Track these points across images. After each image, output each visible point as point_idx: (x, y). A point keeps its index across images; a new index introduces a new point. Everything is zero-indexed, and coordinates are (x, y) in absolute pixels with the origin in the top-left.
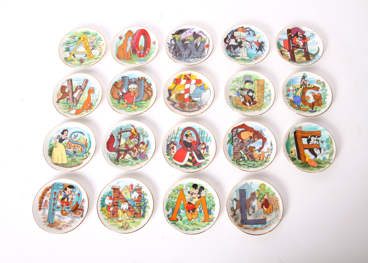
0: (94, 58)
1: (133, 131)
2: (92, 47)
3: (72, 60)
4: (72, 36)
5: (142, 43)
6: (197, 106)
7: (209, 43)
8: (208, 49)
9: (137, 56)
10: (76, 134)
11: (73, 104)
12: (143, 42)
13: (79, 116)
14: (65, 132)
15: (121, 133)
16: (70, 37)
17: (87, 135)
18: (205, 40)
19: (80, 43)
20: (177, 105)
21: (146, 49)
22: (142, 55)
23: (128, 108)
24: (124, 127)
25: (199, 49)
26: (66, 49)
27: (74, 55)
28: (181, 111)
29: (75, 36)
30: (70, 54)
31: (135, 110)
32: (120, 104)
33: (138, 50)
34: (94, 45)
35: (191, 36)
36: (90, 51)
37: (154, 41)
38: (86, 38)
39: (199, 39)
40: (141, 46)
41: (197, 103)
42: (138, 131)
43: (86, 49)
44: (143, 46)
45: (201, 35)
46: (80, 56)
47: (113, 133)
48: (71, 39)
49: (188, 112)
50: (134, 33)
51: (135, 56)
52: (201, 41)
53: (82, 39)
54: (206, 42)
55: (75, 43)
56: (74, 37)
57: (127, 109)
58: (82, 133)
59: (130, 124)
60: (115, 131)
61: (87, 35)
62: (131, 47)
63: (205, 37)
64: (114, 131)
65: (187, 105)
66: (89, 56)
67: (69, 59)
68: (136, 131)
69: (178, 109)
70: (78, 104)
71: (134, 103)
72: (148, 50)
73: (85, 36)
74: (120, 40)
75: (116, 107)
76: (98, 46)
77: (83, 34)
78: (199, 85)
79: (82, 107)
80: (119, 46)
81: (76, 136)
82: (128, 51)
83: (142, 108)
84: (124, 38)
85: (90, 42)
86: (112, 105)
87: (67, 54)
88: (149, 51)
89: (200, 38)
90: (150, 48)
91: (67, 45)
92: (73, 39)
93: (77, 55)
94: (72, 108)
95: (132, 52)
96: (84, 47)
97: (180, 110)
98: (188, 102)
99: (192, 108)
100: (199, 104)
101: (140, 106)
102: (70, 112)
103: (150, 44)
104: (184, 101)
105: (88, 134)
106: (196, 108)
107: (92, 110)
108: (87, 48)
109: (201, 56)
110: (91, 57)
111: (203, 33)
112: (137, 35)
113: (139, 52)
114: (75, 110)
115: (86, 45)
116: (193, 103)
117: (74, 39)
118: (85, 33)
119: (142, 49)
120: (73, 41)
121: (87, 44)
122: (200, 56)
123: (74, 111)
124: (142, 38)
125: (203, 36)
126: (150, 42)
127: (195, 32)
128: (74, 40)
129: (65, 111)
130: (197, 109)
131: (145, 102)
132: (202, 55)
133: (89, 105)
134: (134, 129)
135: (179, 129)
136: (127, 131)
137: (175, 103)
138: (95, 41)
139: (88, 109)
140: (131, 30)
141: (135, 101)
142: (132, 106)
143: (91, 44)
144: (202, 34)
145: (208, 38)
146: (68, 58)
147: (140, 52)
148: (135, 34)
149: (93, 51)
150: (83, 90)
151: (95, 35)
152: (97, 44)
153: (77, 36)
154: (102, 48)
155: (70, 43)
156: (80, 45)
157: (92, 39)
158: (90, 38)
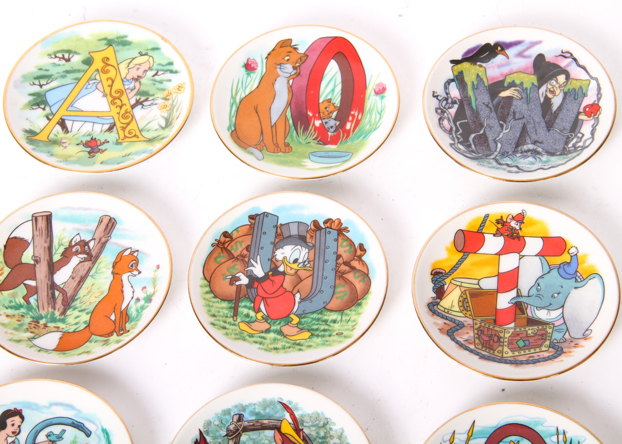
0: (141, 138)
1: (287, 429)
2: (136, 94)
3: (55, 142)
4: (59, 52)
5: (333, 91)
6: (548, 343)
7: (599, 99)
8: (592, 122)
9: (310, 139)
10: (57, 430)
11: (50, 309)
12: (335, 86)
13: (73, 357)
14: (9, 421)
15: (240, 435)
16: (49, 55)
17: (101, 435)
18: (581, 88)
19: (90, 79)
20: (466, 335)
21: (350, 114)
22: (330, 134)
23: (272, 335)
24: (251, 408)
25: (557, 121)
26: (31, 98)
27: (62, 123)
28: (482, 357)
29: (69, 52)
30: (49, 120)
31: (299, 344)
32: (239, 320)
33: (314, 116)
34: (143, 88)
35: (527, 68)
36: (126, 112)
37: (378, 82)
38: (112, 61)
39: (557, 81)
40: (329, 101)
41: (550, 331)
42: (306, 431)
43: (113, 103)
44: (337, 101)
45: (568, 69)
46: (87, 128)
47: (207, 433)
48: (56, 61)
49: (511, 363)
50: (302, 50)
51: (302, 139)
52: (566, 90)
53: (98, 64)
54: (585, 95)
55: (70, 78)
56: (66, 56)
57: (268, 341)
58: (79, 426)
59: (277, 399)
60: (217, 423)
61: (117, 48)
62: (289, 104)
63: (584, 76)
64: (209, 423)
65: (507, 335)
66: (124, 129)
67: (42, 137)
68: (298, 430)
69: (471, 351)
70: (68, 313)
71: (296, 320)
72: (353, 116)
73: (109, 52)
74: (248, 75)
75: (224, 331)
76: (160, 95)
77: (102, 45)
78: (556, 260)
79: (85, 322)
80: (243, 96)
81: (53, 438)
82: (275, 117)
83: (328, 338)
84: (261, 69)
85: (129, 77)
86: (207, 320)
87: (37, 119)
88: (358, 122)
89: (562, 78)
90: (361, 110)
91: (37, 82)
92: (63, 62)
93: (77, 125)
94: (45, 326)
95: (291, 121)
96: (105, 95)
97: (477, 354)
98: (512, 325)
99: (529, 349)
100: (557, 336)
101: (317, 330)
102: (36, 342)
103: (364, 93)
104: (495, 321)
105: (106, 432)
106: (543, 348)
107: (125, 338)
108: (115, 98)
109: (564, 149)
110: (130, 133)
111: (575, 60)
112: (313, 57)
113: (318, 123)
114: (58, 335)
115: (111, 86)
116: (530, 330)
117: (68, 60)
118: (110, 43)
119: (332, 112)
120: (61, 69)
121: (118, 85)
122: (562, 146)
123: (51, 340)
124: (333, 69)
125: (575, 71)
126: (364, 87)
127: (541, 57)
128: (68, 66)
129: (16, 338)
130: (546, 355)
131: (339, 318)
132: (570, 145)
133: (113, 317)
134: (291, 421)
135: (476, 429)
136: (264, 428)
137: (460, 326)
138: (150, 74)
139: (110, 334)
140: (290, 40)
141: (300, 312)
142: (286, 330)
143: (132, 85)
144: (569, 65)
145: (596, 80)
146: (38, 132)
147: (322, 124)
148: (306, 55)
149: (138, 112)
150: (92, 258)
151: (150, 53)
152: (154, 84)
153: (78, 51)
154: (174, 103)
155: (49, 77)
156: (89, 86)
157: (138, 66)
158: (131, 62)
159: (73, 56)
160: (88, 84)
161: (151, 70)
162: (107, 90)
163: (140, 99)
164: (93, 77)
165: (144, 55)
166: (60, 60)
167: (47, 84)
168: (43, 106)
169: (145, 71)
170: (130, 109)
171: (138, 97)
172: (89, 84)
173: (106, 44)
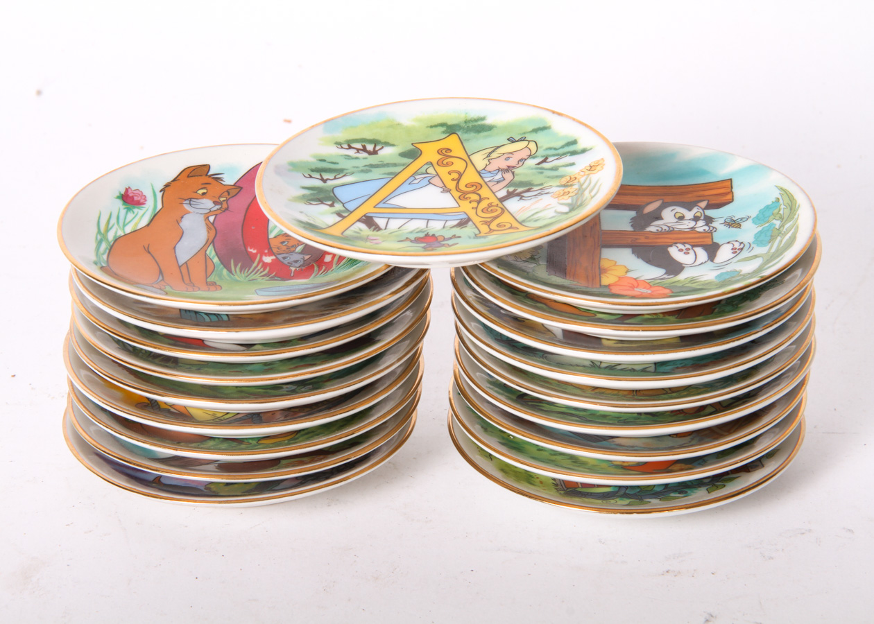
2: (507, 186)
3: (356, 238)
4: (356, 140)
16: (338, 144)
19: (416, 173)
26: (307, 192)
27: (368, 221)
29: (375, 142)
30: (343, 216)
34: (520, 179)
36: (490, 206)
38: (457, 152)
43: (462, 198)
46: (417, 224)
48: (352, 153)
53: (430, 154)
55: (376, 173)
56: (370, 147)
61: (464, 136)
62: (211, 241)
66: (487, 223)
67: (332, 232)
73: (452, 142)
76: (556, 182)
77: (438, 133)
85: (491, 168)
87: (320, 214)
91: (317, 175)
92: (364, 154)
93: (394, 224)
96: (446, 190)
108: (465, 193)
110: (499, 226)
115: (458, 180)
117: (373, 153)
118: (451, 129)
120: (360, 164)
121: (470, 178)
128: (373, 160)
138: (532, 162)
140: (207, 167)
143: (499, 176)
146: (323, 226)
149: (513, 204)
151: (529, 137)
152: (542, 173)
153: (391, 142)
154: (584, 187)
155: (339, 172)
156: (416, 181)
157: (506, 156)
158: (493, 151)
159: (383, 147)
160: (413, 178)
161: (534, 158)
162: (452, 185)
163: (515, 190)
164: (423, 170)
165: (518, 141)
166: (358, 152)
167: (335, 178)
168: (330, 203)
169: (523, 160)
170: (496, 202)
171: (511, 189)
172: (415, 179)
173: (444, 132)
